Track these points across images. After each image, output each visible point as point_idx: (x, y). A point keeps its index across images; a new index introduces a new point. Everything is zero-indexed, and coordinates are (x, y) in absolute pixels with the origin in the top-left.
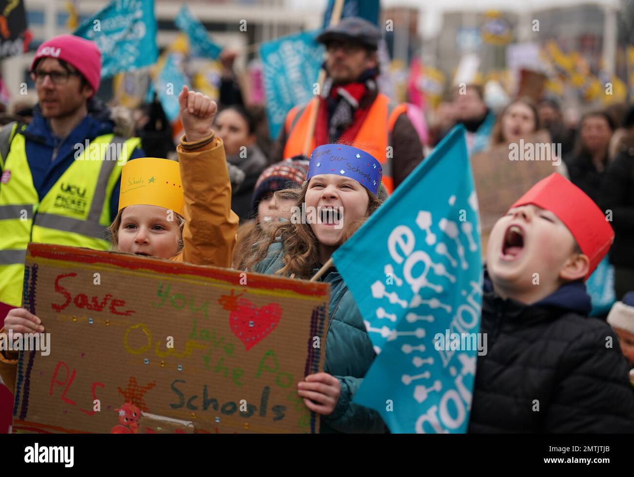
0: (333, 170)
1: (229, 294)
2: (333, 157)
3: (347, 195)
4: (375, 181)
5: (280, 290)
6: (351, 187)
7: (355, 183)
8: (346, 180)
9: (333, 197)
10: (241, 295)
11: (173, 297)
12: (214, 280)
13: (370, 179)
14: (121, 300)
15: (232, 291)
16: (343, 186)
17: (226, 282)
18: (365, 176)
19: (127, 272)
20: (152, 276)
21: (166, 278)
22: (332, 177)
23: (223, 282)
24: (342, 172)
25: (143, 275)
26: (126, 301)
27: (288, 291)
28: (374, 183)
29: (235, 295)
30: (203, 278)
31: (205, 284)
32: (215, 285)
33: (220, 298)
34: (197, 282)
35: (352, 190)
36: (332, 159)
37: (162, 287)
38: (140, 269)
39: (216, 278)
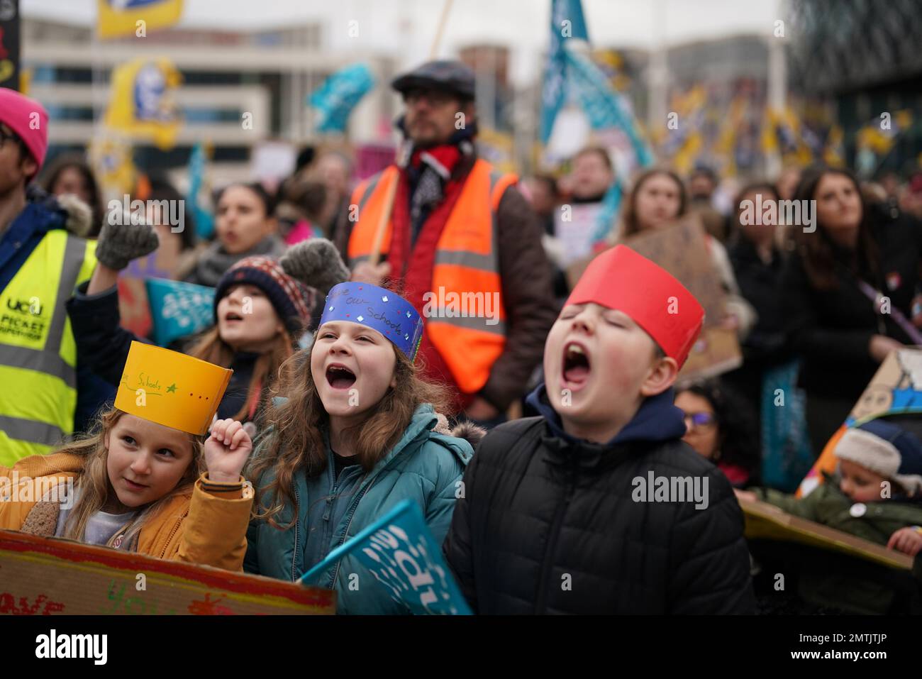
0: (348, 316)
1: (203, 600)
2: (351, 298)
3: (365, 352)
4: (407, 335)
5: (269, 596)
6: (371, 341)
7: (377, 335)
8: (364, 330)
9: (344, 352)
10: (219, 601)
11: (129, 601)
12: (184, 580)
13: (400, 331)
14: (59, 603)
15: (207, 596)
16: (360, 338)
17: (199, 583)
18: (393, 326)
19: (68, 564)
20: (101, 571)
21: (120, 574)
22: (346, 325)
23: (196, 582)
24: (360, 319)
25: (89, 569)
26: (65, 604)
27: (281, 598)
28: (405, 337)
29: (210, 601)
30: (170, 577)
31: (172, 585)
32: (185, 587)
33: (191, 604)
34: (161, 582)
35: (372, 344)
36: (349, 301)
37: (114, 587)
38: (86, 562)
39: (187, 578)
